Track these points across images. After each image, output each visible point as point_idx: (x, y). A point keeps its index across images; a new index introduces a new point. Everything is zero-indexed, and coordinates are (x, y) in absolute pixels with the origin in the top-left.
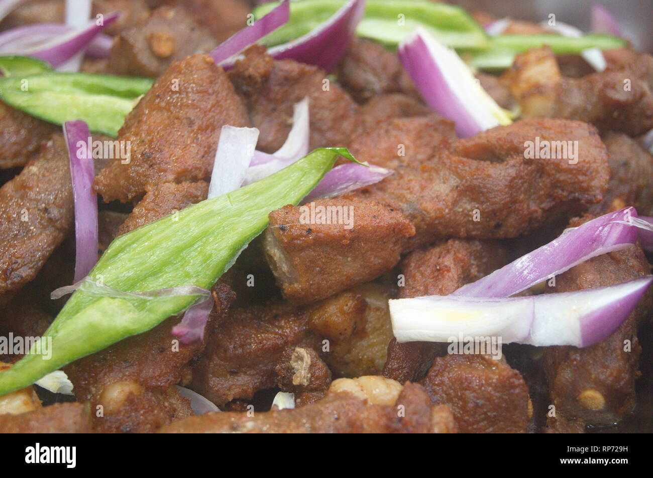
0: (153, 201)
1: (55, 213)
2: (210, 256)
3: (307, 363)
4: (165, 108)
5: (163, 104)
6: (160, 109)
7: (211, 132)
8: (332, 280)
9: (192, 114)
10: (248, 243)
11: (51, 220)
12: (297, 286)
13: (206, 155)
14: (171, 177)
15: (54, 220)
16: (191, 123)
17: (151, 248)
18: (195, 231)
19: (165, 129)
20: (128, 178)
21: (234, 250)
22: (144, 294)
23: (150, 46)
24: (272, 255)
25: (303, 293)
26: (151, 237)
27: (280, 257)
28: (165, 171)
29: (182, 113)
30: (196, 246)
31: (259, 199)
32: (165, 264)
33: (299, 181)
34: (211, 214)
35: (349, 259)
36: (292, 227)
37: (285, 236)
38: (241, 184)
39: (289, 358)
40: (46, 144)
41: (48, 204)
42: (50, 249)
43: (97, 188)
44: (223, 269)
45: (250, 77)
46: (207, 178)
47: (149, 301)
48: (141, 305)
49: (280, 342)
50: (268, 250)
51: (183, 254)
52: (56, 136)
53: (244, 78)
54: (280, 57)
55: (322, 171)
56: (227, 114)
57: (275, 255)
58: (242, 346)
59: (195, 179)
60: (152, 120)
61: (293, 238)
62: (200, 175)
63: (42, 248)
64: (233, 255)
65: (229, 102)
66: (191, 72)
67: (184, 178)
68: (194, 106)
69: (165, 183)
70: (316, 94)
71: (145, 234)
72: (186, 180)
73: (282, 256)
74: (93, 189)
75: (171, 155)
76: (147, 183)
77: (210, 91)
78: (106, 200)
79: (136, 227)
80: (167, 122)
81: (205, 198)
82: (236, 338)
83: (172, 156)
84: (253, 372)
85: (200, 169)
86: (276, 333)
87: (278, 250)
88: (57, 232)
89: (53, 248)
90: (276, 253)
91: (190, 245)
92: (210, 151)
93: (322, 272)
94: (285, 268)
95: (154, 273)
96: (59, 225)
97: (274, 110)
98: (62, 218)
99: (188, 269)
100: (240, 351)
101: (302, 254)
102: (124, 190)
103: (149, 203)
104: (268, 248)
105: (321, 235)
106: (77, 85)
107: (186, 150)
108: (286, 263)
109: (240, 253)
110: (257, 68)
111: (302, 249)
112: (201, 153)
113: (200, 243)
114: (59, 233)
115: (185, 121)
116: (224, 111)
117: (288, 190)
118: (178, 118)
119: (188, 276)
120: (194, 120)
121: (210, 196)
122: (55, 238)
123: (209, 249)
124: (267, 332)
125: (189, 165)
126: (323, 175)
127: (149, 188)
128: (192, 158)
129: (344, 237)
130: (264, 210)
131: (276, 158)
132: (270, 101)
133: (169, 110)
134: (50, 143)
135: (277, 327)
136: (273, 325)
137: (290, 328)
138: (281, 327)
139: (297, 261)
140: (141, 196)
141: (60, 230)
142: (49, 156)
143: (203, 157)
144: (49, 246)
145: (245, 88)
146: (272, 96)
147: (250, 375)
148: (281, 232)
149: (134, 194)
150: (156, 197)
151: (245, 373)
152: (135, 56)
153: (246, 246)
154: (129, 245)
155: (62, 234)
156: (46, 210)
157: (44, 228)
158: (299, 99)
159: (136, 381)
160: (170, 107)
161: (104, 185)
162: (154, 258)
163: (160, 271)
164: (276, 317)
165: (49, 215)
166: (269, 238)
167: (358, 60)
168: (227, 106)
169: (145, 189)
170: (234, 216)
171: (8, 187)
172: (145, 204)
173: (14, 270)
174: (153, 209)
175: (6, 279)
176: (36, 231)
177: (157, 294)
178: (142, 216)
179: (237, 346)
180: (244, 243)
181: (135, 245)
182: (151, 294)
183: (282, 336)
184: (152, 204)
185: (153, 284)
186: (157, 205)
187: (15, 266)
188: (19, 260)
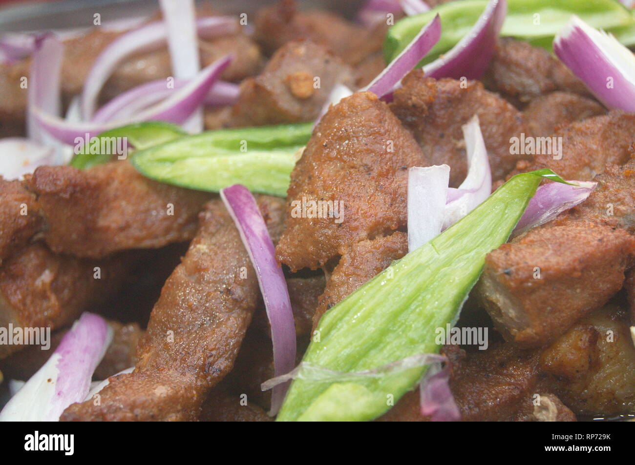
0: (352, 265)
1: (238, 292)
3: (553, 412)
4: (336, 158)
5: (334, 153)
6: (331, 159)
7: (392, 175)
8: (564, 317)
9: (368, 160)
10: (468, 293)
11: (236, 302)
12: (530, 331)
13: (394, 203)
14: (363, 234)
15: (239, 300)
16: (369, 170)
17: (365, 318)
18: (407, 290)
19: (343, 182)
20: (316, 243)
21: (456, 304)
22: (371, 372)
23: (289, 90)
24: (494, 301)
25: (538, 338)
26: (362, 306)
27: (504, 303)
28: (356, 229)
29: (356, 161)
30: (413, 307)
31: (465, 240)
32: (384, 332)
33: (503, 215)
34: (420, 268)
35: (578, 291)
36: (518, 270)
37: (512, 280)
38: (441, 229)
39: (531, 410)
40: (205, 216)
41: (229, 284)
42: (242, 333)
43: (281, 258)
45: (414, 106)
46: (403, 228)
47: (380, 379)
48: (372, 384)
49: (516, 393)
50: (487, 297)
51: (401, 318)
52: (211, 205)
53: (407, 108)
54: (438, 75)
55: (526, 198)
56: (404, 152)
57: (498, 301)
58: (477, 405)
59: (388, 232)
60: (325, 173)
61: (522, 281)
62: (393, 226)
63: (234, 334)
64: (455, 310)
65: (401, 139)
66: (357, 113)
67: (376, 232)
68: (368, 151)
69: (359, 242)
70: (481, 111)
71: (355, 304)
72: (378, 234)
73: (507, 301)
74: (276, 261)
75: (358, 209)
76: (339, 245)
77: (382, 131)
78: (293, 269)
79: (340, 299)
80: (342, 173)
81: (406, 251)
82: (468, 397)
83: (359, 211)
85: (390, 219)
86: (510, 384)
87: (500, 294)
88: (245, 312)
89: (244, 331)
90: (499, 299)
91: (405, 308)
92: (399, 198)
93: (553, 311)
94: (512, 313)
95: (376, 344)
96: (245, 305)
97: (442, 136)
98: (246, 296)
99: (411, 334)
101: (534, 297)
102: (314, 257)
103: (347, 267)
104: (487, 294)
105: (551, 272)
106: (217, 144)
107: (371, 201)
108: (513, 309)
109: (461, 306)
110: (420, 94)
111: (533, 291)
112: (388, 200)
113: (416, 303)
114: (247, 314)
115: (362, 168)
116: (400, 149)
117: (493, 226)
118: (352, 167)
119: (412, 342)
120: (372, 166)
121: (412, 247)
122: (244, 320)
123: (428, 309)
124: (499, 384)
125: (380, 218)
126: (527, 203)
127: (343, 250)
128: (381, 210)
129: (575, 269)
130: (472, 253)
131: (466, 191)
132: (436, 126)
133: (341, 160)
134: (208, 215)
135: (507, 376)
136: (502, 374)
137: (522, 375)
138: (512, 376)
139: (527, 304)
140: (335, 261)
141: (248, 309)
142: (212, 229)
143: (392, 205)
144: (240, 330)
145: (409, 119)
146: (439, 120)
148: (507, 277)
149: (326, 260)
150: (353, 259)
152: (275, 103)
153: (467, 297)
154: (341, 319)
155: (249, 314)
156: (228, 291)
157: (231, 311)
158: (465, 120)
160: (341, 156)
161: (289, 255)
162: (372, 328)
163: (380, 342)
164: (503, 365)
165: (233, 296)
166: (488, 283)
167: (508, 64)
168: (401, 143)
169: (339, 252)
170: (444, 266)
171: (180, 272)
172: (344, 269)
173: (211, 364)
174: (354, 273)
175: (205, 377)
176: (222, 317)
177: (387, 369)
178: (343, 283)
179: (472, 406)
180: (464, 294)
181: (347, 318)
182: (379, 371)
183: (516, 386)
184: (351, 268)
185: (378, 358)
186: (357, 268)
187: (211, 359)
188: (214, 352)
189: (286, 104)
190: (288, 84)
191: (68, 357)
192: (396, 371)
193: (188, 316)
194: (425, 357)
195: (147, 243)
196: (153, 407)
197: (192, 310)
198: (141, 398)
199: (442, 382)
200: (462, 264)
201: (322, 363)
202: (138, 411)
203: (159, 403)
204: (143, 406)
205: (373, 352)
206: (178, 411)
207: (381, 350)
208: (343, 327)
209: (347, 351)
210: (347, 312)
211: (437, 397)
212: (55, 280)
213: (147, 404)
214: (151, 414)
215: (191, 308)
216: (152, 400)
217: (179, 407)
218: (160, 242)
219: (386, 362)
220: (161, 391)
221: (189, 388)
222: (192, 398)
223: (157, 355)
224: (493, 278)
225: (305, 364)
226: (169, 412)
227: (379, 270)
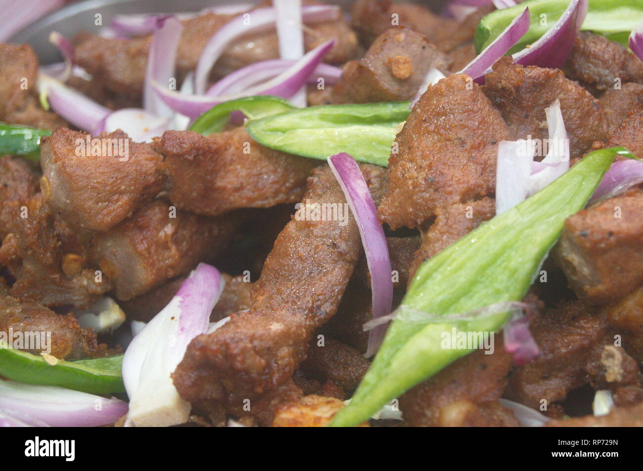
0: (446, 224)
1: (343, 246)
2: (516, 271)
3: (618, 359)
4: (433, 131)
5: (432, 128)
6: (429, 132)
7: (483, 149)
8: (631, 277)
9: (462, 134)
10: (548, 252)
11: (340, 253)
12: (601, 287)
13: (485, 172)
14: (457, 198)
15: (344, 253)
16: (463, 143)
17: (457, 270)
18: (495, 246)
19: (439, 151)
20: (415, 204)
21: (537, 261)
22: (462, 316)
24: (570, 260)
25: (607, 294)
26: (454, 261)
27: (579, 262)
28: (450, 193)
29: (452, 135)
30: (499, 262)
31: (546, 207)
32: (473, 283)
33: (581, 185)
34: (506, 229)
36: (592, 233)
37: (587, 242)
38: (525, 196)
39: (599, 357)
40: (313, 180)
41: (335, 239)
42: (346, 282)
43: (383, 217)
44: (529, 281)
45: (503, 89)
46: (491, 194)
47: (469, 321)
48: (463, 325)
49: (586, 342)
50: (564, 256)
51: (488, 272)
52: (317, 171)
53: (497, 90)
54: (526, 62)
55: (601, 172)
56: (493, 129)
57: (574, 260)
58: (552, 351)
59: (478, 197)
60: (424, 144)
61: (596, 243)
62: (483, 193)
63: (339, 282)
64: (536, 266)
65: (492, 117)
66: (453, 93)
67: (467, 197)
68: (463, 127)
69: (453, 204)
70: (562, 96)
71: (448, 258)
72: (469, 199)
73: (582, 261)
74: (378, 219)
75: (452, 177)
76: (435, 207)
77: (476, 109)
78: (393, 227)
79: (434, 253)
80: (439, 145)
81: (493, 214)
82: (544, 344)
83: (454, 178)
84: (561, 374)
85: (481, 186)
86: (581, 335)
87: (576, 254)
88: (348, 264)
89: (348, 280)
90: (574, 258)
91: (492, 262)
92: (489, 169)
93: (622, 271)
94: (586, 271)
95: (466, 292)
96: (349, 258)
97: (527, 117)
98: (350, 251)
99: (497, 286)
100: (550, 356)
101: (606, 257)
102: (412, 217)
103: (442, 227)
104: (564, 254)
105: (622, 236)
106: (323, 118)
107: (464, 170)
108: (587, 267)
109: (542, 263)
110: (509, 78)
111: (605, 251)
112: (479, 170)
113: (502, 258)
114: (350, 266)
115: (456, 141)
116: (490, 126)
117: (572, 195)
118: (448, 140)
119: (498, 292)
120: (465, 140)
121: (500, 211)
122: (348, 270)
123: (513, 264)
124: (571, 334)
125: (472, 185)
126: (602, 176)
127: (438, 211)
128: (472, 178)
130: (552, 218)
131: (548, 165)
132: (522, 108)
133: (438, 133)
134: (316, 179)
135: (578, 327)
136: (574, 326)
137: (591, 327)
138: (583, 328)
139: (600, 263)
140: (431, 220)
141: (351, 262)
142: (319, 191)
143: (482, 174)
144: (344, 279)
145: (498, 100)
146: (525, 103)
147: (562, 378)
148: (583, 238)
149: (423, 220)
150: (447, 219)
151: (556, 377)
153: (546, 256)
154: (435, 270)
155: (352, 266)
156: (334, 245)
157: (336, 262)
158: (548, 104)
159: (469, 400)
160: (438, 130)
161: (390, 214)
162: (463, 278)
163: (470, 291)
164: (575, 319)
165: (339, 249)
166: (565, 244)
167: (587, 55)
168: (492, 121)
169: (435, 213)
170: (527, 228)
171: (291, 227)
172: (439, 227)
173: (319, 307)
174: (448, 232)
175: (313, 317)
176: (329, 267)
177: (475, 314)
178: (438, 240)
179: (546, 352)
180: (544, 253)
181: (441, 269)
182: (468, 315)
183: (586, 336)
184: (446, 227)
185: (467, 305)
186: (451, 227)
187: (319, 303)
188: (321, 297)
189: (387, 84)
190: (389, 66)
191: (188, 299)
192: (484, 315)
193: (299, 266)
194: (510, 304)
195: (258, 203)
196: (269, 340)
197: (301, 261)
198: (260, 331)
199: (523, 327)
200: (543, 227)
201: (418, 307)
202: (256, 343)
203: (274, 337)
204: (261, 338)
205: (463, 300)
206: (290, 346)
207: (472, 297)
208: (438, 276)
209: (441, 297)
210: (441, 264)
211: (519, 338)
212: (175, 233)
213: (264, 337)
214: (268, 346)
215: (300, 258)
216: (269, 334)
217: (291, 342)
218: (270, 202)
219: (474, 309)
220: (276, 327)
221: (299, 326)
222: (302, 335)
223: (271, 297)
224: (570, 240)
225: (404, 307)
226: (281, 346)
227: (470, 229)
